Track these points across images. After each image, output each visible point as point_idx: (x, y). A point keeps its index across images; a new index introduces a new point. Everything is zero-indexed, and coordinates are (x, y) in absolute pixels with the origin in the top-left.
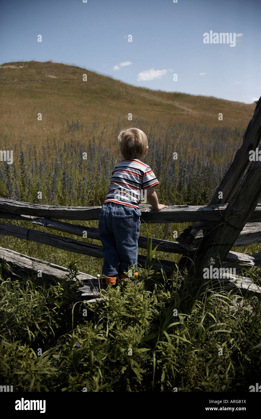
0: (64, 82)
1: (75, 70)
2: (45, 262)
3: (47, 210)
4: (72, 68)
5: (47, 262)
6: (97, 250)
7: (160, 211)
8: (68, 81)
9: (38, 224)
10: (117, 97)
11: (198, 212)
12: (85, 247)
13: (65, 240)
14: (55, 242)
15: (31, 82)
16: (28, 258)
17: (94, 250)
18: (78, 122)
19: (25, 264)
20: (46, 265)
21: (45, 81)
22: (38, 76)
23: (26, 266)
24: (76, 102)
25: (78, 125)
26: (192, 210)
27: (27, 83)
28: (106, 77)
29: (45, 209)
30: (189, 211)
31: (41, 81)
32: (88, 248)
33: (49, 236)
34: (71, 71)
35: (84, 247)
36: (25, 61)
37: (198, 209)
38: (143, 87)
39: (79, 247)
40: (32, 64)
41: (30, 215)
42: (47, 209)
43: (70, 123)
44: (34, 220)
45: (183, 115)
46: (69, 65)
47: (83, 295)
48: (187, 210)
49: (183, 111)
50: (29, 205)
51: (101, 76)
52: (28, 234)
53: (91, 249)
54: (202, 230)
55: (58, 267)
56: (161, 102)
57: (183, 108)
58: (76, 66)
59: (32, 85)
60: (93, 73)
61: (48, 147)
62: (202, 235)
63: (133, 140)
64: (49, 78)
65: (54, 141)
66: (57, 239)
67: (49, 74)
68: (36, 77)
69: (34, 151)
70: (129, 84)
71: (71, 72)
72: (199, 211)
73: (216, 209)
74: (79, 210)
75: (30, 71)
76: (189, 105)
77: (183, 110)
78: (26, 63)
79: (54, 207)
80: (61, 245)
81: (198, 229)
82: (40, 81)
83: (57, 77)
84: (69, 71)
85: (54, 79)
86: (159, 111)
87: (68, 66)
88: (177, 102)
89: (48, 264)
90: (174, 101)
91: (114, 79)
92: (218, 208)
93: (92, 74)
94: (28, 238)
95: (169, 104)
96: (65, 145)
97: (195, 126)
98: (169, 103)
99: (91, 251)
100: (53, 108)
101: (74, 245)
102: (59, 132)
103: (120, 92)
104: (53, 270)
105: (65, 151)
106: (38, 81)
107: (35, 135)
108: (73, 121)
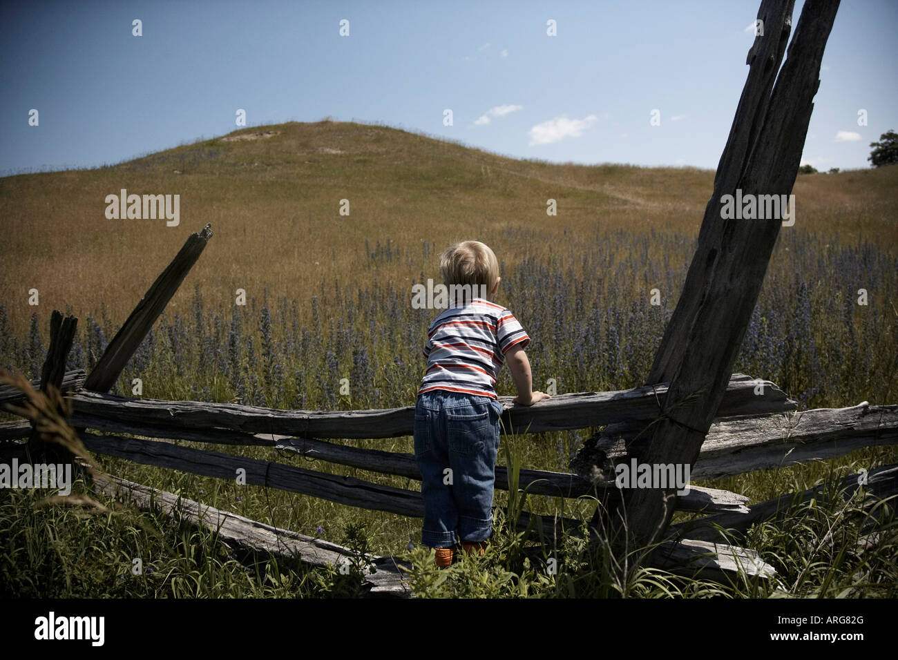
0: (358, 161)
1: (382, 133)
2: (305, 536)
3: (306, 419)
4: (374, 130)
5: (309, 538)
6: (410, 500)
7: (534, 406)
8: (366, 158)
9: (287, 451)
10: (475, 184)
11: (612, 401)
12: (386, 496)
13: (343, 481)
14: (323, 488)
15: (288, 165)
16: (269, 530)
17: (404, 501)
18: (389, 244)
19: (264, 542)
20: (307, 543)
21: (319, 162)
22: (303, 152)
23: (264, 547)
24: (385, 202)
25: (389, 250)
26: (600, 399)
27: (280, 167)
28: (448, 143)
29: (301, 417)
30: (594, 402)
31: (310, 161)
32: (391, 497)
33: (310, 476)
34: (372, 136)
35: (382, 495)
36: (275, 123)
37: (612, 395)
38: (531, 160)
39: (370, 496)
40: (289, 129)
41: (273, 433)
42: (305, 417)
43: (373, 247)
44: (281, 441)
45: (624, 211)
46: (367, 124)
47: (373, 590)
48: (590, 400)
49: (626, 204)
50: (271, 412)
51: (438, 141)
52: (267, 473)
53: (398, 499)
54: (624, 441)
55: (332, 546)
56: (574, 189)
57: (623, 198)
58: (382, 125)
59: (289, 172)
60: (420, 137)
61: (325, 301)
62: (624, 451)
63: (473, 261)
64: (327, 154)
65: (337, 287)
66: (327, 481)
67: (327, 147)
68: (299, 154)
69: (293, 309)
70: (501, 155)
71: (373, 138)
72: (614, 400)
73: (649, 394)
74: (370, 415)
75: (285, 143)
76: (639, 189)
77: (625, 202)
78: (278, 127)
79: (320, 414)
80: (335, 494)
81: (612, 437)
82: (307, 162)
83: (343, 152)
84: (368, 137)
85: (336, 156)
86: (571, 208)
87: (366, 126)
88: (612, 184)
89: (312, 541)
90: (604, 184)
91: (466, 146)
92: (654, 391)
93: (418, 139)
94: (268, 482)
95: (591, 192)
96: (360, 295)
97: (654, 235)
98: (591, 188)
99: (398, 502)
100: (334, 217)
101: (362, 492)
102: (349, 267)
103: (481, 174)
104: (322, 553)
105: (359, 307)
106: (303, 163)
107: (297, 276)
108: (378, 242)
